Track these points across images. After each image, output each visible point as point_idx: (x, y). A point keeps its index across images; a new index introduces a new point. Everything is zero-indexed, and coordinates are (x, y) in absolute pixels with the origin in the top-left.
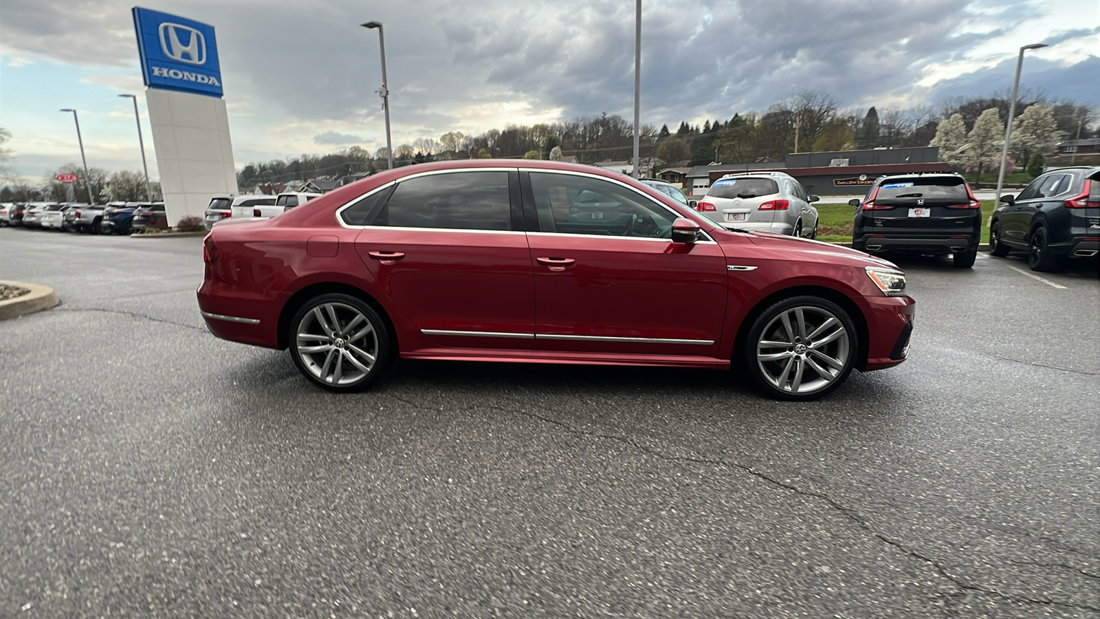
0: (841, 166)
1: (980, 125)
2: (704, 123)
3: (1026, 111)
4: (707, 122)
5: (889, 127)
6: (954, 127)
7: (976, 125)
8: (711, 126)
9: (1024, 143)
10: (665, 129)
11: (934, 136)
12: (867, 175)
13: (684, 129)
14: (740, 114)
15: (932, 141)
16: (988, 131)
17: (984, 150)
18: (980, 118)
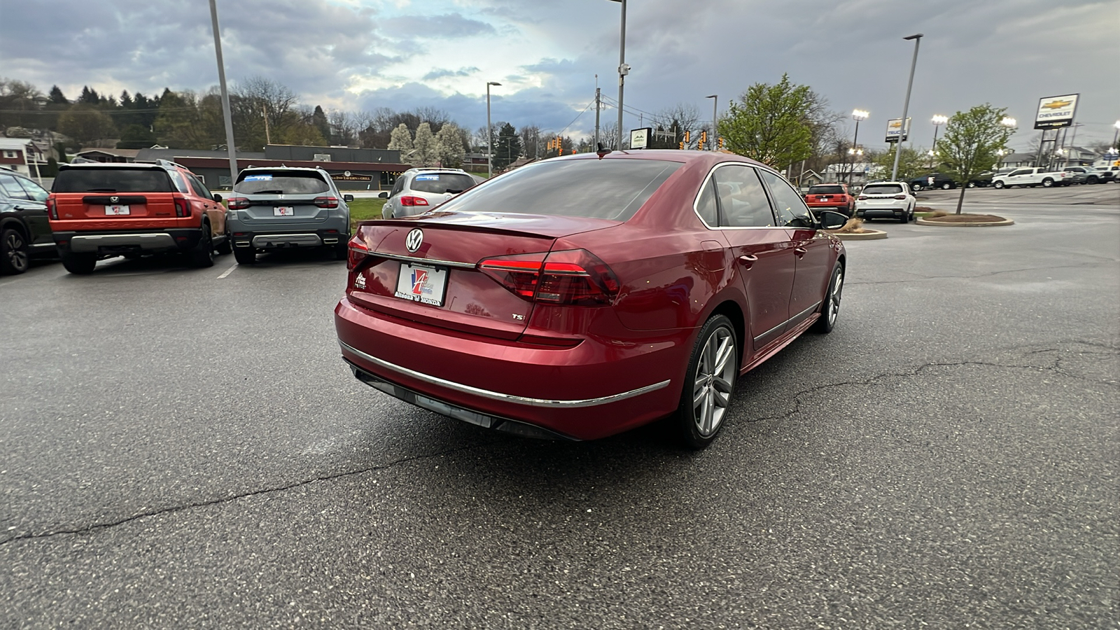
0: (325, 161)
1: (420, 135)
2: (121, 94)
3: (443, 127)
4: (125, 93)
5: (338, 127)
6: (403, 135)
7: (417, 135)
8: (132, 98)
9: (446, 153)
10: (56, 92)
11: (390, 141)
12: (351, 171)
13: (89, 97)
14: (171, 89)
15: (389, 145)
16: (426, 141)
17: (427, 156)
18: (419, 129)
